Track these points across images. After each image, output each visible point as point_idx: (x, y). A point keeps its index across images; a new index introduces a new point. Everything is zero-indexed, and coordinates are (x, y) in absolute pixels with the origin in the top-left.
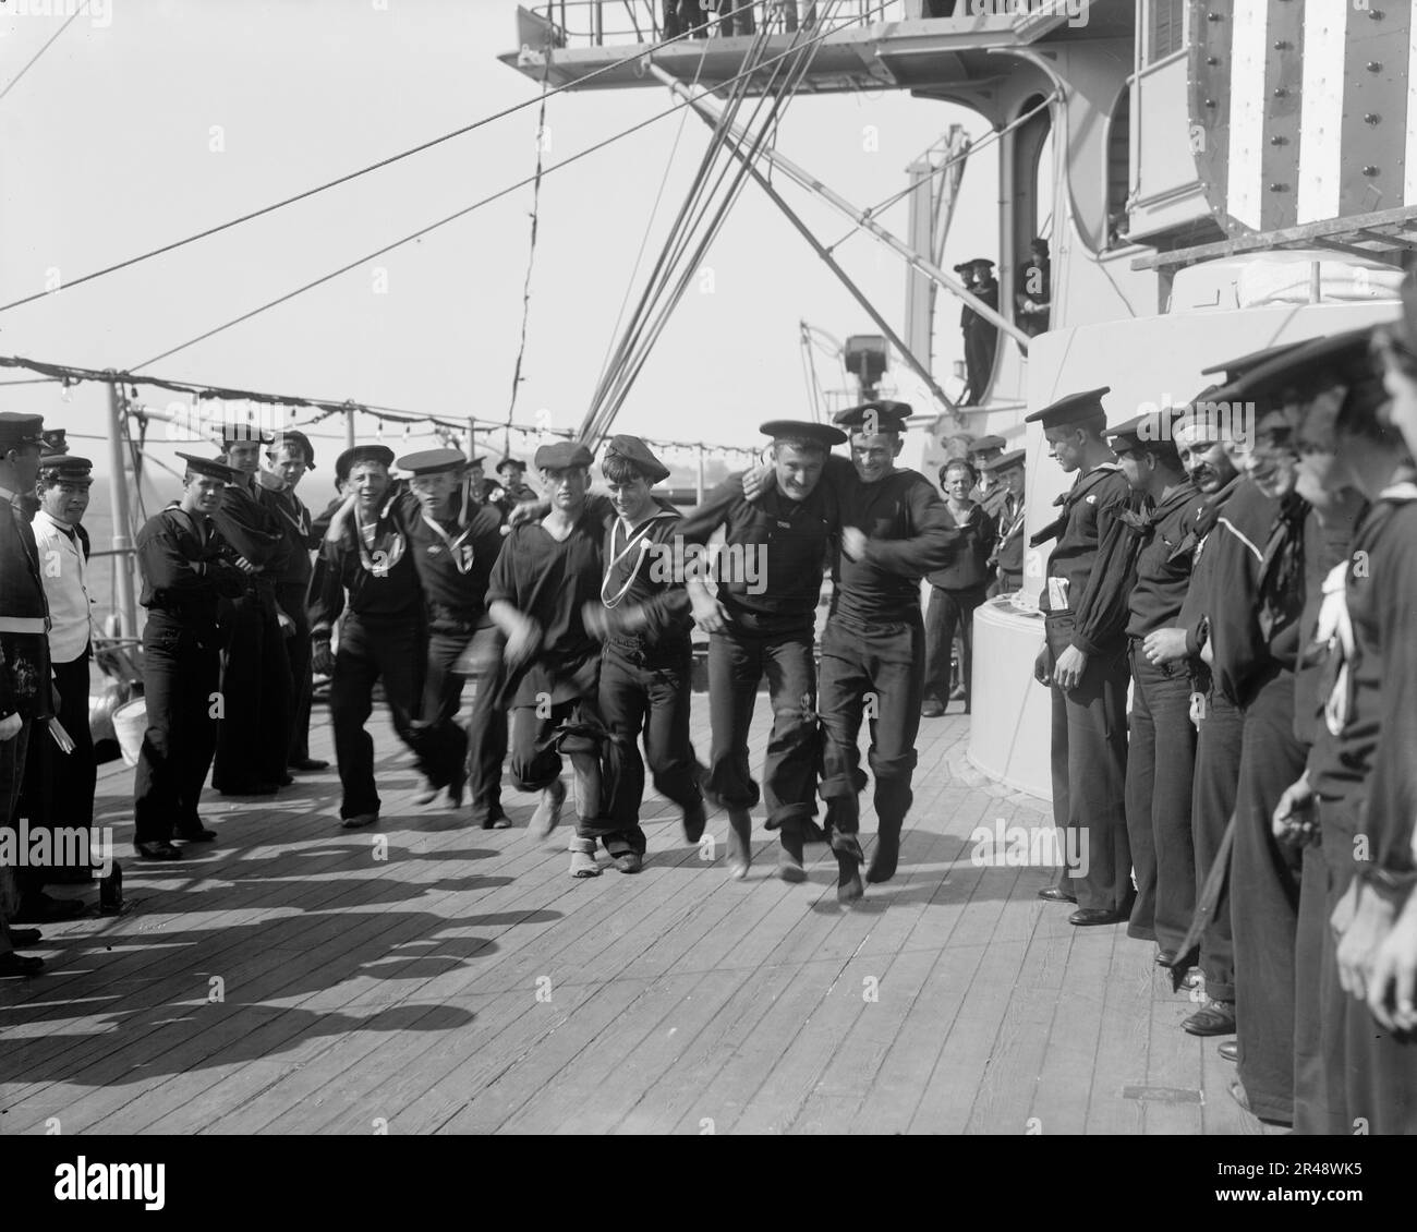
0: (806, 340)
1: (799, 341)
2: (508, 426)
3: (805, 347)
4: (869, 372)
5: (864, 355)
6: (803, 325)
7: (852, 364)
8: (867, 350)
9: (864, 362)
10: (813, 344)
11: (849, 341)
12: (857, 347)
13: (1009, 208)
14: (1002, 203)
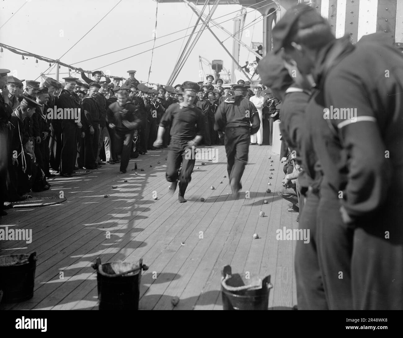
0: (200, 61)
1: (199, 61)
2: (148, 83)
3: (200, 62)
4: (218, 70)
5: (217, 65)
6: (200, 57)
7: (214, 67)
8: (218, 64)
9: (217, 67)
10: (202, 62)
11: (213, 61)
12: (215, 63)
13: (265, 34)
14: (264, 32)
